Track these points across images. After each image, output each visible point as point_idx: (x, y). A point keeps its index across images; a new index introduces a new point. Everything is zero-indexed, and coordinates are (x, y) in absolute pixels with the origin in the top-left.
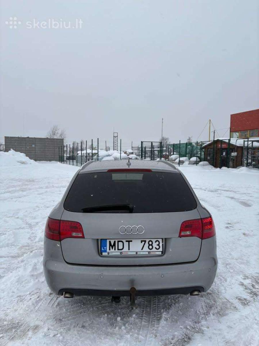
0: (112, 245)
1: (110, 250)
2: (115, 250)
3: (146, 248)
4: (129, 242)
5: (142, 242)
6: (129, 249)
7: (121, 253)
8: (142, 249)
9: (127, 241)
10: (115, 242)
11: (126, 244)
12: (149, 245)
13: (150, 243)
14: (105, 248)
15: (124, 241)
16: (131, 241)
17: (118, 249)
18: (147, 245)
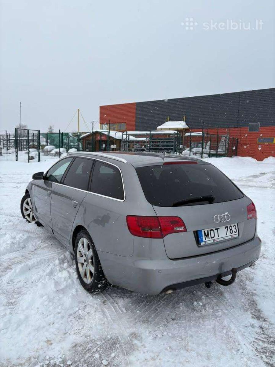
0: (207, 234)
1: (205, 239)
2: (209, 238)
3: (229, 234)
4: (217, 229)
5: (225, 229)
6: (218, 236)
7: (214, 240)
8: (226, 235)
9: (216, 229)
10: (208, 231)
11: (216, 231)
12: (230, 230)
13: (231, 228)
14: (202, 238)
15: (214, 229)
16: (219, 229)
17: (211, 238)
18: (229, 230)
